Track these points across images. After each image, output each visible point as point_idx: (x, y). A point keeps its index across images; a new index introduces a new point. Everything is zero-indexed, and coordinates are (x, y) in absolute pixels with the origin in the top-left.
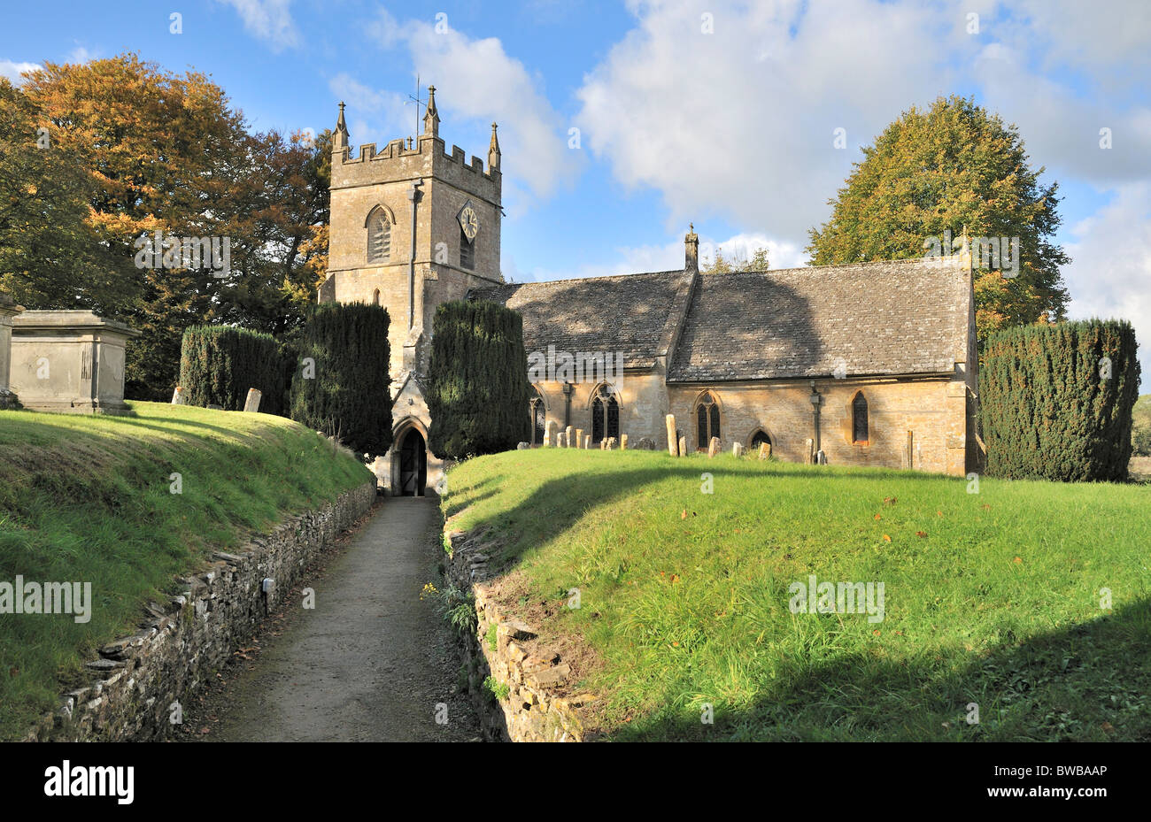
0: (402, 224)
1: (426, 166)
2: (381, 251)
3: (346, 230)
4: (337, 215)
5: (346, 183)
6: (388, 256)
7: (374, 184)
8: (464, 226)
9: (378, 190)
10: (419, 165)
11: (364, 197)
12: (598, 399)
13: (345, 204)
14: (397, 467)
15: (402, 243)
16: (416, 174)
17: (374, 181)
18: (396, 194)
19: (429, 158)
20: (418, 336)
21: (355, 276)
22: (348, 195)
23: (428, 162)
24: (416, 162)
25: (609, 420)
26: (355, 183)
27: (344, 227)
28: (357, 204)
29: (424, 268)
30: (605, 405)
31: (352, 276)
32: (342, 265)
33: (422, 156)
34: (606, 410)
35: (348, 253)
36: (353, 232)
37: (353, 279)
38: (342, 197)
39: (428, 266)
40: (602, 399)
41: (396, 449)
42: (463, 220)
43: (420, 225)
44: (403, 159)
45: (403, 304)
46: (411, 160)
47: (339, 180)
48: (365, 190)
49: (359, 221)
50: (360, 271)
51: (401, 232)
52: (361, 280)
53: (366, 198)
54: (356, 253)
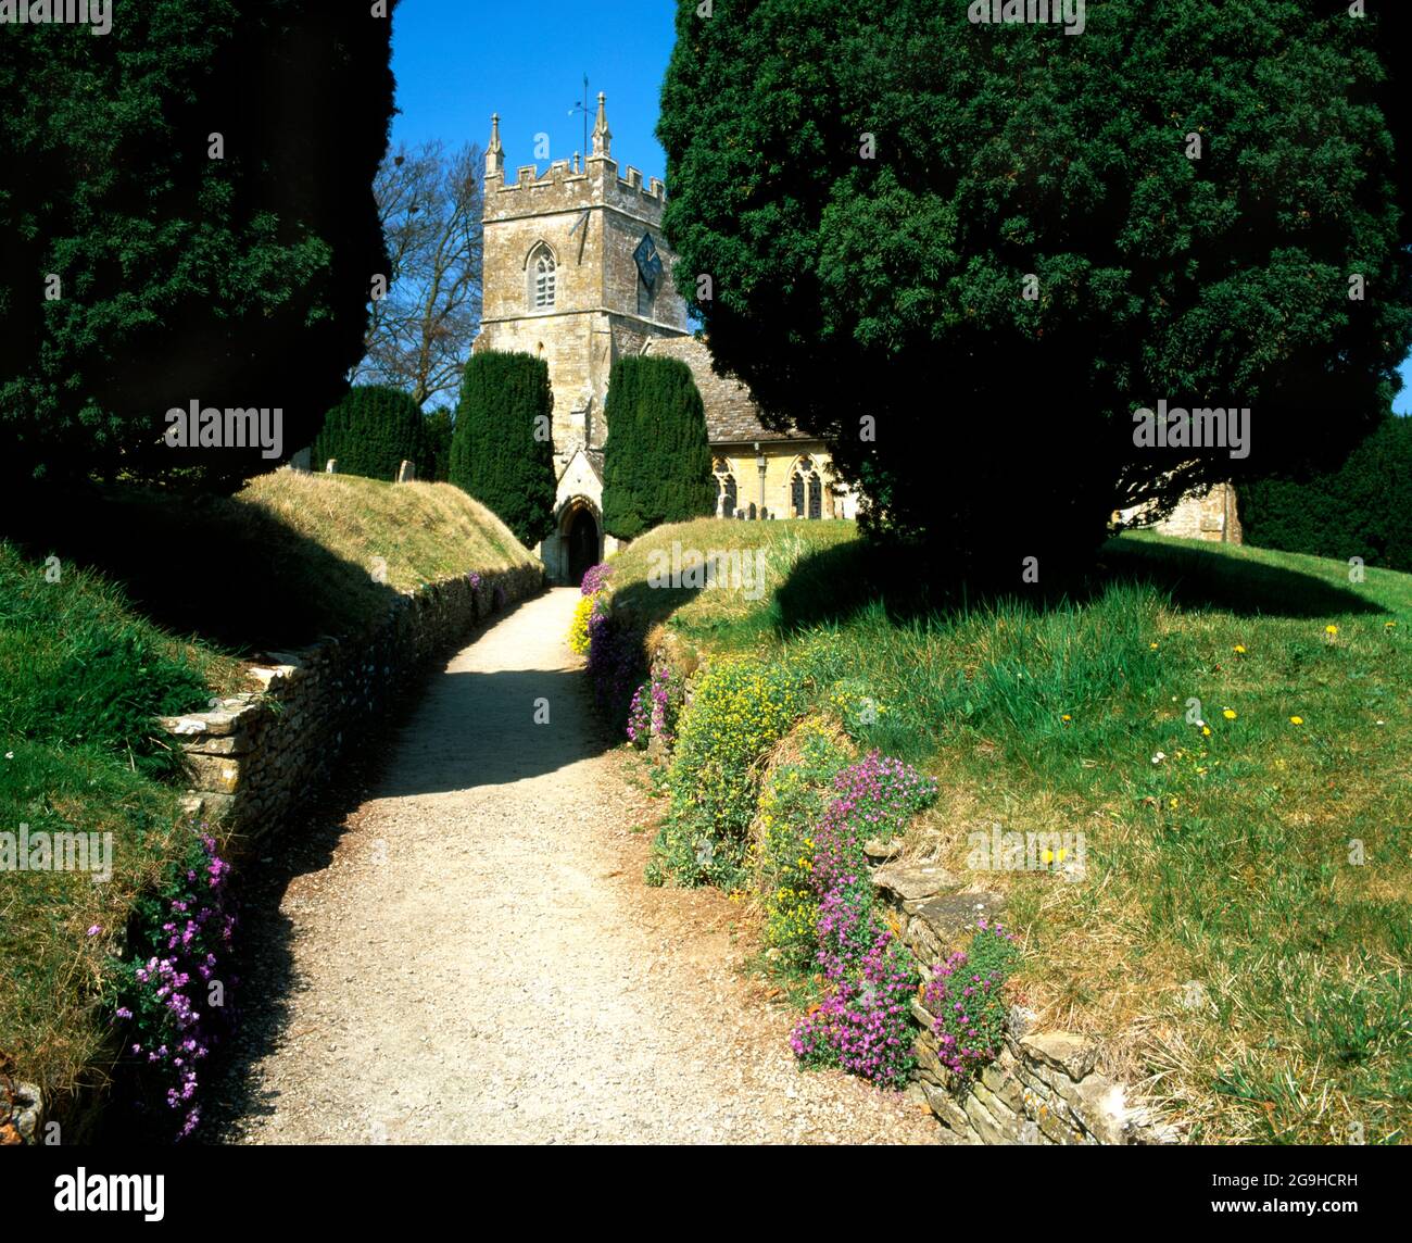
0: (568, 265)
1: (596, 193)
2: (543, 297)
3: (502, 272)
4: (493, 255)
5: (502, 214)
6: (552, 303)
7: (534, 216)
8: (642, 264)
9: (540, 223)
10: (587, 191)
11: (522, 232)
12: (797, 474)
13: (501, 240)
14: (565, 554)
15: (568, 287)
16: (584, 204)
17: (534, 213)
18: (561, 228)
19: (599, 183)
20: (588, 399)
21: (515, 328)
22: (504, 229)
23: (598, 188)
24: (583, 188)
25: (811, 498)
26: (513, 214)
27: (500, 269)
28: (514, 243)
29: (594, 318)
30: (806, 481)
31: (511, 326)
32: (500, 313)
33: (591, 181)
34: (807, 488)
35: (505, 299)
36: (510, 274)
37: (511, 331)
38: (499, 232)
39: (599, 314)
40: (802, 474)
41: (564, 534)
42: (641, 258)
44: (569, 185)
45: (570, 362)
46: (577, 188)
47: (493, 211)
48: (525, 222)
49: (518, 261)
50: (520, 322)
51: (567, 274)
52: (522, 333)
53: (525, 232)
54: (516, 299)
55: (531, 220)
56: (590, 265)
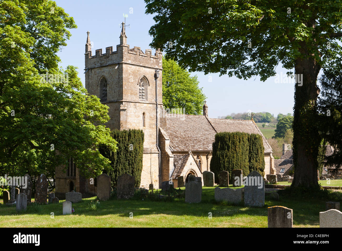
0: (152, 87)
1: (160, 64)
3: (130, 83)
4: (127, 76)
5: (129, 62)
7: (141, 66)
9: (142, 69)
10: (158, 63)
11: (137, 70)
13: (130, 71)
16: (157, 67)
17: (141, 65)
18: (149, 73)
21: (135, 105)
22: (130, 67)
24: (157, 61)
26: (133, 63)
28: (134, 73)
29: (161, 107)
31: (134, 105)
33: (158, 60)
35: (131, 94)
36: (133, 85)
37: (134, 106)
38: (128, 68)
43: (158, 88)
44: (152, 59)
45: (154, 120)
46: (155, 60)
47: (126, 59)
48: (138, 67)
49: (136, 81)
50: (137, 104)
51: (151, 90)
52: (138, 108)
53: (138, 71)
54: (135, 95)
55: (140, 68)
56: (159, 88)
